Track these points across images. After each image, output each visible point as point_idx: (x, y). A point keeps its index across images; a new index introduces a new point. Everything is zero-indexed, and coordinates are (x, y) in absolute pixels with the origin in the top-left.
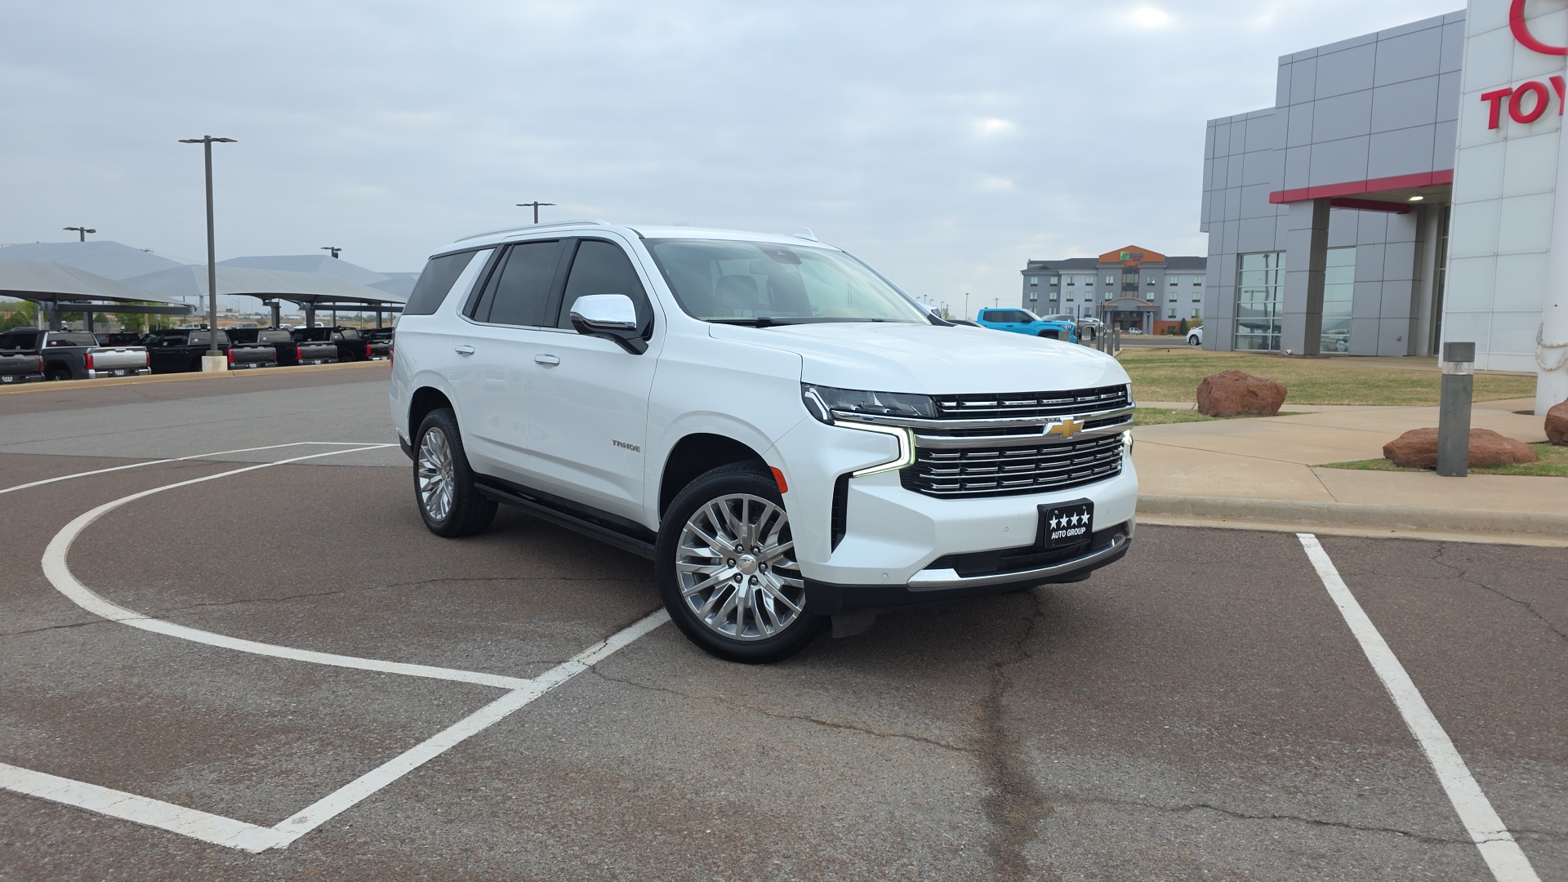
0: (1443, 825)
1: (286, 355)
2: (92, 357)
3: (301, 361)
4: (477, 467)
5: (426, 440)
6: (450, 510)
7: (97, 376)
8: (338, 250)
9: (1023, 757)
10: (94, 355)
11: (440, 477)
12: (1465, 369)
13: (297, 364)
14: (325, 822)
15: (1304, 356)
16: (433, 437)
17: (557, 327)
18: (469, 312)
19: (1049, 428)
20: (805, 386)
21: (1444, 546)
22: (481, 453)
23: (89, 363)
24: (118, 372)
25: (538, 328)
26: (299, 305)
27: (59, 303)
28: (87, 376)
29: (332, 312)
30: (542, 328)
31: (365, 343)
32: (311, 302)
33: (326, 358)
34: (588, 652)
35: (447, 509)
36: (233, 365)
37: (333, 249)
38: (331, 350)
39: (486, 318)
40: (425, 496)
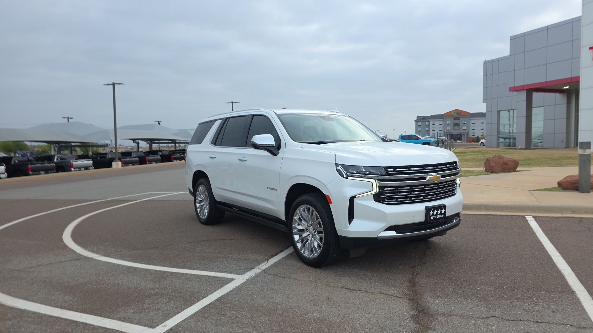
0: (585, 322)
1: (142, 160)
2: (73, 164)
3: (148, 163)
4: (217, 199)
5: (198, 190)
6: (208, 215)
7: (75, 171)
8: (161, 122)
9: (425, 300)
10: (74, 163)
11: (204, 203)
12: (588, 152)
13: (146, 164)
14: (173, 327)
15: (525, 149)
16: (201, 189)
17: (246, 147)
18: (214, 142)
19: (428, 178)
20: (337, 165)
21: (582, 219)
22: (219, 193)
23: (72, 166)
24: (82, 169)
25: (239, 148)
26: (146, 142)
27: (60, 144)
28: (71, 171)
29: (158, 145)
30: (240, 147)
31: (171, 156)
32: (151, 141)
33: (157, 161)
34: (262, 265)
35: (207, 215)
36: (123, 165)
37: (158, 122)
38: (159, 159)
39: (220, 145)
40: (199, 210)
